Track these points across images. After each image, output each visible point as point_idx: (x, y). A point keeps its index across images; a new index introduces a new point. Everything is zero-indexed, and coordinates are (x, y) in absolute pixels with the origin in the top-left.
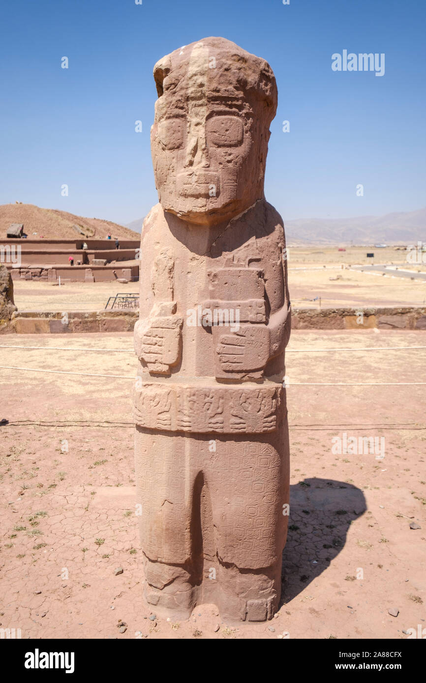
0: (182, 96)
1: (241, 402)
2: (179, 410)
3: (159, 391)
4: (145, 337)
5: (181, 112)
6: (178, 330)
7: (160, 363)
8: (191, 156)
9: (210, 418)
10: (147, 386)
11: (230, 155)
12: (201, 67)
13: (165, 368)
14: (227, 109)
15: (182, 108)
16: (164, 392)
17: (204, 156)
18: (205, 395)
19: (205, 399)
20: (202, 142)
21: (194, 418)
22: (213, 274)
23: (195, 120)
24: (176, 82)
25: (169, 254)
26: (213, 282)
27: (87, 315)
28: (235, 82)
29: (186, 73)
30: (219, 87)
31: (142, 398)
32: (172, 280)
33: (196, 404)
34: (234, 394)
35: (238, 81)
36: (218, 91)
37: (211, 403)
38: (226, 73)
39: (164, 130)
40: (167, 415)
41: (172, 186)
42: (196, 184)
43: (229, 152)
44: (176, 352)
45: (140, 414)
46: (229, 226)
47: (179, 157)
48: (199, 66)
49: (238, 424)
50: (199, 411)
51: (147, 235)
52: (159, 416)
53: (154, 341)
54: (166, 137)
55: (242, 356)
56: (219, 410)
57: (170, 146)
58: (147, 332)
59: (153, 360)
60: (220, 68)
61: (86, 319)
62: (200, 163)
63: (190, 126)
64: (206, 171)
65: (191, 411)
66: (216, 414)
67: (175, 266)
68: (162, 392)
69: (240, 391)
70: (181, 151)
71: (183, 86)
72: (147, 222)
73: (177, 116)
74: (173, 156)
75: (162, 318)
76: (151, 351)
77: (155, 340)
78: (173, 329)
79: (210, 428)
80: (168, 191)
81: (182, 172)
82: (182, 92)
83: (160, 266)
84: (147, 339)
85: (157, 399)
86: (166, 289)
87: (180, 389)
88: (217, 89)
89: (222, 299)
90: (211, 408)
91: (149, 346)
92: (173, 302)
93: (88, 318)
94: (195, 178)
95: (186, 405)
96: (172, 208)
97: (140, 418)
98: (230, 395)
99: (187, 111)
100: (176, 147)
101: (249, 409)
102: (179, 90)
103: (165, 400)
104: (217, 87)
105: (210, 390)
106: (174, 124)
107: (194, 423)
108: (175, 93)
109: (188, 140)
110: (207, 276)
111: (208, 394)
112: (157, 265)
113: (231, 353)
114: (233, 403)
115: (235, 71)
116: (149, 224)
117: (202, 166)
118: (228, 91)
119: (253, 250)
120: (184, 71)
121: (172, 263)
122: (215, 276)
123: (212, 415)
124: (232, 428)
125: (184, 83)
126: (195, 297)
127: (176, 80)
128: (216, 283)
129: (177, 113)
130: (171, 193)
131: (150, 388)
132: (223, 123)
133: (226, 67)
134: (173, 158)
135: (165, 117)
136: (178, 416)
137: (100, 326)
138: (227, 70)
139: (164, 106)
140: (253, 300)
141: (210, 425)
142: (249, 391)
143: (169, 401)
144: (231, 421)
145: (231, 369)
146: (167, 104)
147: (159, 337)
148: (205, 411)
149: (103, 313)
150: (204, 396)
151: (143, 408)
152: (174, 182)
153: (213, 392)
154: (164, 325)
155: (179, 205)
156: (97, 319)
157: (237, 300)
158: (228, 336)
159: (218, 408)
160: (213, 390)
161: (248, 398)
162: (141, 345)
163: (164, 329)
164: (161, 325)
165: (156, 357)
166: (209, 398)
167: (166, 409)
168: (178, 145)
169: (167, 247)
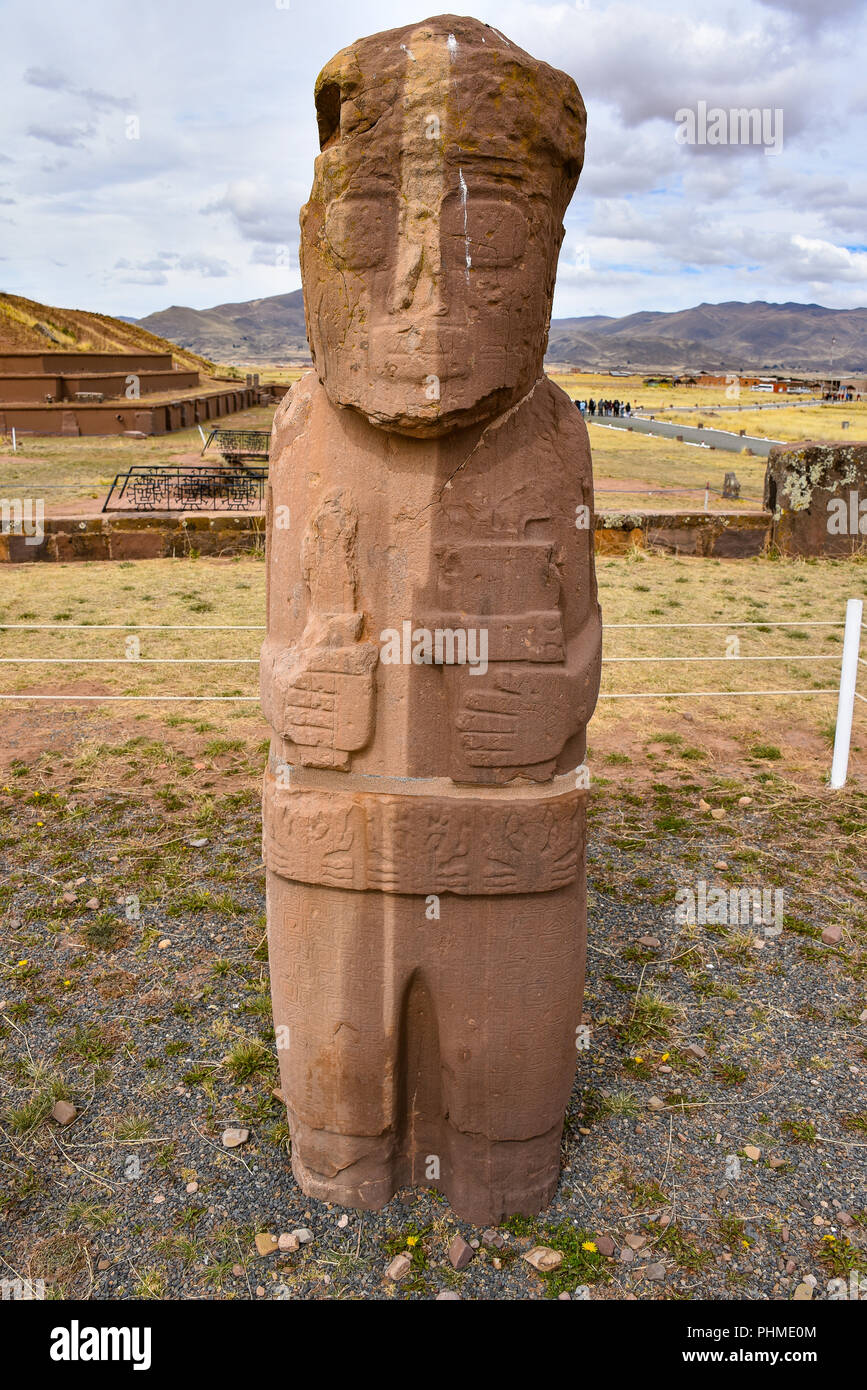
0: (386, 149)
1: (508, 832)
2: (370, 848)
3: (327, 807)
4: (293, 691)
5: (384, 184)
6: (367, 677)
7: (328, 747)
8: (407, 288)
9: (440, 866)
10: (298, 795)
11: (494, 288)
12: (434, 86)
13: (341, 759)
14: (492, 184)
15: (386, 176)
16: (338, 811)
17: (437, 290)
18: (431, 818)
19: (429, 826)
20: (434, 257)
21: (405, 866)
22: (447, 555)
23: (415, 206)
24: (373, 116)
25: (346, 503)
26: (447, 571)
27: (82, 526)
28: (510, 126)
29: (397, 96)
30: (476, 134)
31: (286, 821)
32: (353, 563)
33: (409, 837)
34: (494, 816)
35: (517, 122)
36: (473, 143)
37: (443, 834)
38: (489, 103)
39: (340, 224)
40: (344, 859)
41: (358, 354)
42: (417, 354)
43: (494, 282)
44: (365, 725)
45: (281, 852)
46: (481, 442)
47: (376, 287)
48: (430, 84)
49: (501, 876)
50: (415, 852)
51: (287, 452)
52: (327, 859)
53: (315, 701)
54: (346, 240)
55: (510, 735)
56: (461, 849)
57: (355, 262)
58: (299, 681)
59: (311, 741)
60: (477, 91)
61: (82, 534)
62: (425, 305)
63: (405, 218)
64: (441, 324)
65: (399, 851)
66: (453, 857)
67: (360, 532)
68: (333, 811)
69: (506, 810)
70: (380, 275)
71: (391, 126)
72: (285, 422)
73: (373, 195)
74: (362, 284)
75: (333, 651)
76: (308, 721)
77: (316, 697)
78: (360, 674)
79: (440, 885)
80: (349, 363)
81: (383, 325)
82: (389, 141)
83: (325, 531)
84: (297, 695)
85: (322, 825)
86: (340, 583)
87: (374, 805)
88: (471, 139)
89: (468, 611)
90: (443, 845)
91: (303, 710)
92: (357, 614)
93: (84, 530)
94: (414, 341)
95: (388, 840)
96: (357, 404)
97: (284, 862)
98: (486, 818)
99: (398, 184)
100: (369, 265)
101: (525, 846)
102: (382, 136)
103: (341, 827)
104: (470, 134)
105: (441, 808)
106: (366, 211)
107: (407, 875)
108: (370, 140)
109: (400, 250)
110: (435, 558)
111: (436, 815)
112: (317, 527)
113: (489, 729)
114: (491, 834)
115: (512, 99)
116: (291, 427)
117: (432, 312)
118: (494, 144)
119: (535, 499)
120: (391, 91)
121: (353, 524)
122: (454, 558)
123: (446, 859)
124: (487, 886)
125: (393, 119)
126: (406, 603)
127: (374, 110)
128: (455, 574)
129: (374, 188)
130: (355, 368)
131: (304, 798)
132: (480, 217)
133: (491, 88)
134: (363, 290)
135: (344, 193)
136: (370, 861)
137: (110, 546)
138: (492, 96)
139: (341, 168)
140: (537, 613)
141: (439, 880)
142: (524, 810)
143: (349, 829)
144: (485, 870)
145: (486, 762)
146: (350, 164)
147: (325, 692)
148: (429, 851)
149: (116, 521)
150: (427, 820)
151: (290, 842)
152: (364, 345)
153: (448, 813)
154: (337, 667)
155: (376, 399)
156: (103, 533)
157: (502, 613)
158: (481, 692)
159: (457, 845)
160: (448, 808)
161: (522, 824)
162: (283, 708)
163: (337, 676)
164: (331, 667)
165: (319, 734)
166: (438, 825)
167: (343, 845)
168: (375, 260)
169: (339, 487)
